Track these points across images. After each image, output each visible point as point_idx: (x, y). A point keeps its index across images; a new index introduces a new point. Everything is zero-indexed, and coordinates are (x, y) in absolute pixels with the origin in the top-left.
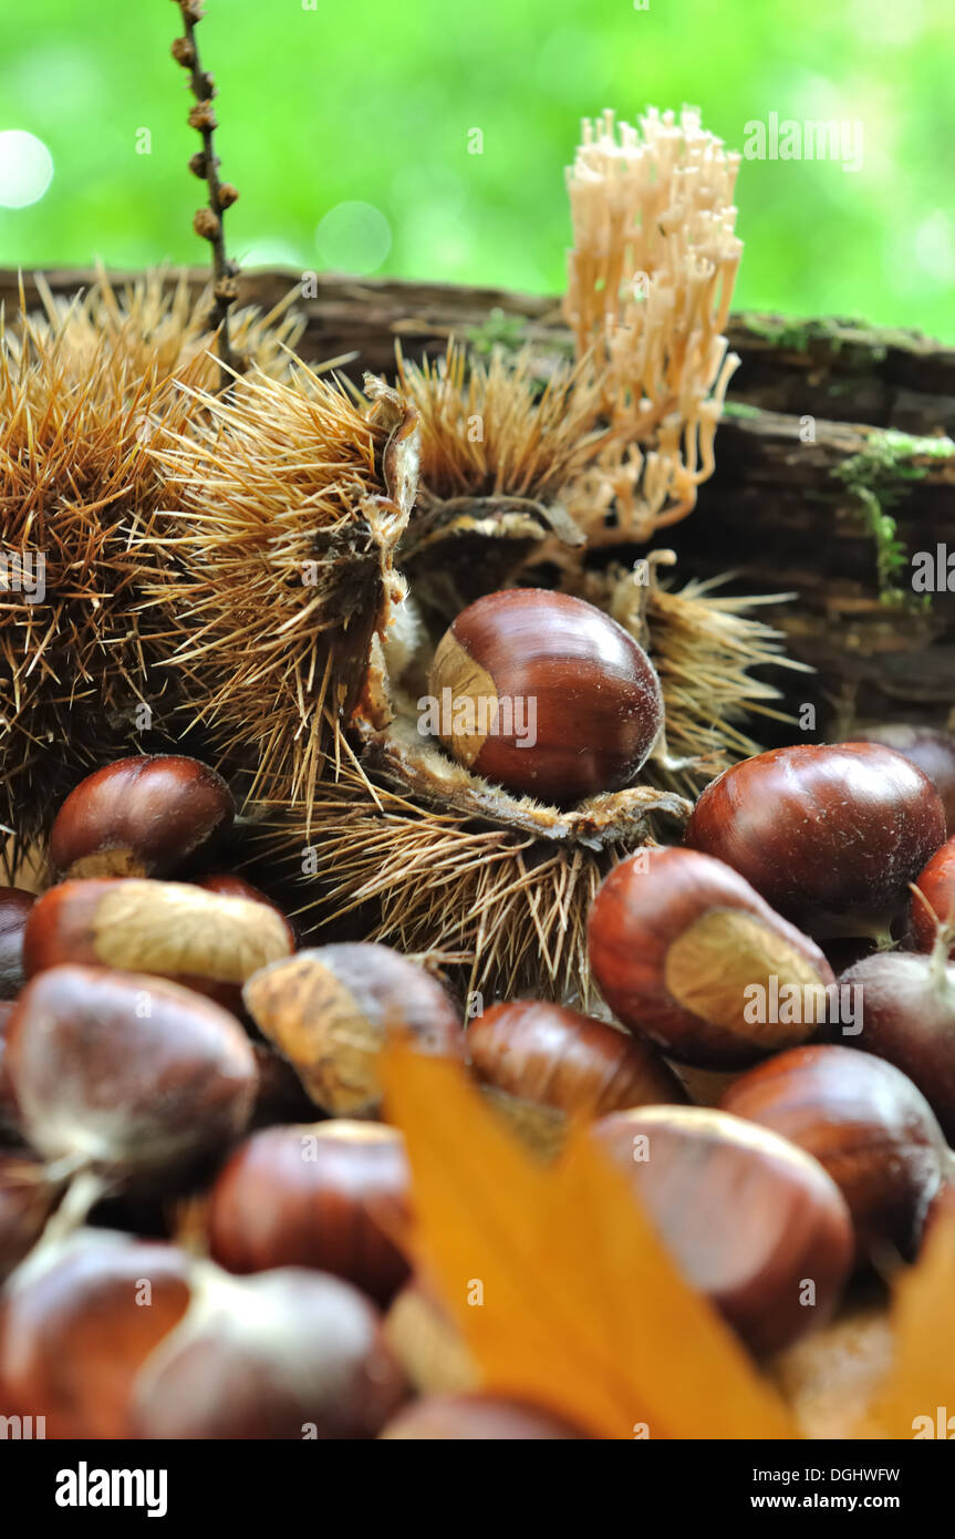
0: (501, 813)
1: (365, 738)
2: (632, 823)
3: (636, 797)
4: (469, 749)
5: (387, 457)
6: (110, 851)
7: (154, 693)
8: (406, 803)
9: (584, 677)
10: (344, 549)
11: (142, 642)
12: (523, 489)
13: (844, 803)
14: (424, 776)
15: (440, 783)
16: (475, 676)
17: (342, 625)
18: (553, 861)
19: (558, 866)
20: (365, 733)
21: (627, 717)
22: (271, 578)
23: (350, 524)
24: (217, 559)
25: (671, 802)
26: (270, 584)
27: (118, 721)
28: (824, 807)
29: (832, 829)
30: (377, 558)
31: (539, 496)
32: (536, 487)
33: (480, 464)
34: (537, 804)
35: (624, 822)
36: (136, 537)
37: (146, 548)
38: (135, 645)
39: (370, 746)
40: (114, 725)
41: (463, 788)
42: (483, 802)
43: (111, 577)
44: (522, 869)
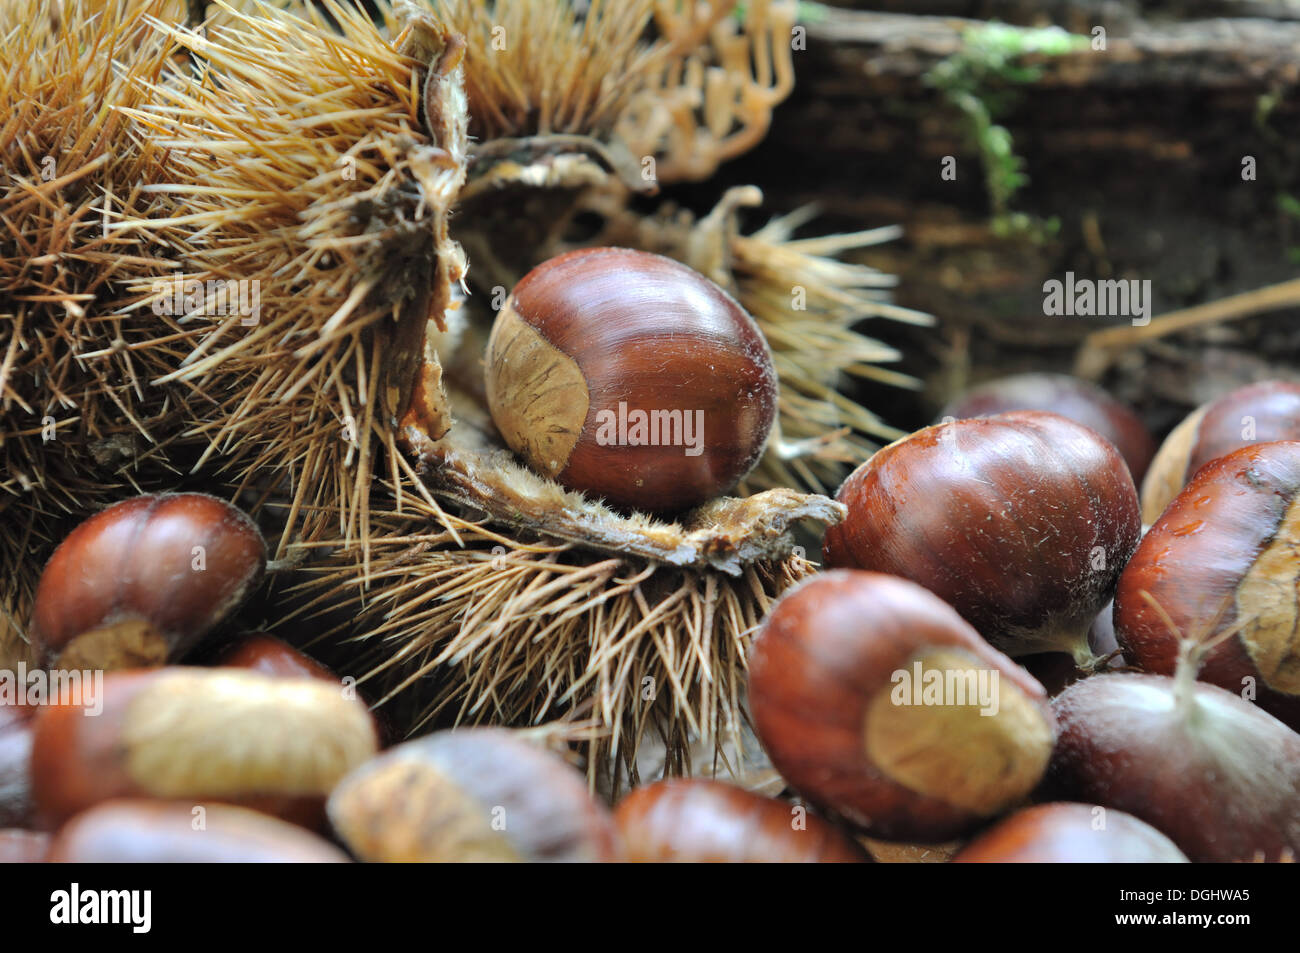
0: (609, 536)
1: (417, 450)
2: (775, 537)
3: (771, 503)
4: (553, 456)
5: (429, 97)
6: (117, 626)
7: (151, 415)
8: (482, 530)
9: (693, 356)
10: (389, 218)
11: (130, 354)
12: (575, 124)
13: (1032, 491)
14: (502, 494)
15: (525, 504)
16: (556, 365)
17: (390, 315)
18: (681, 592)
19: (688, 600)
20: (417, 444)
21: (746, 401)
22: (299, 260)
23: (394, 186)
24: (221, 241)
25: (819, 507)
26: (298, 269)
27: (105, 453)
28: (1008, 499)
29: (1020, 524)
30: (430, 226)
31: (595, 132)
32: (590, 120)
33: (521, 97)
34: (652, 522)
35: (764, 536)
36: (113, 220)
37: (131, 233)
38: (122, 356)
39: (424, 460)
40: (100, 459)
41: (556, 509)
42: (584, 524)
43: (82, 271)
44: (644, 607)
